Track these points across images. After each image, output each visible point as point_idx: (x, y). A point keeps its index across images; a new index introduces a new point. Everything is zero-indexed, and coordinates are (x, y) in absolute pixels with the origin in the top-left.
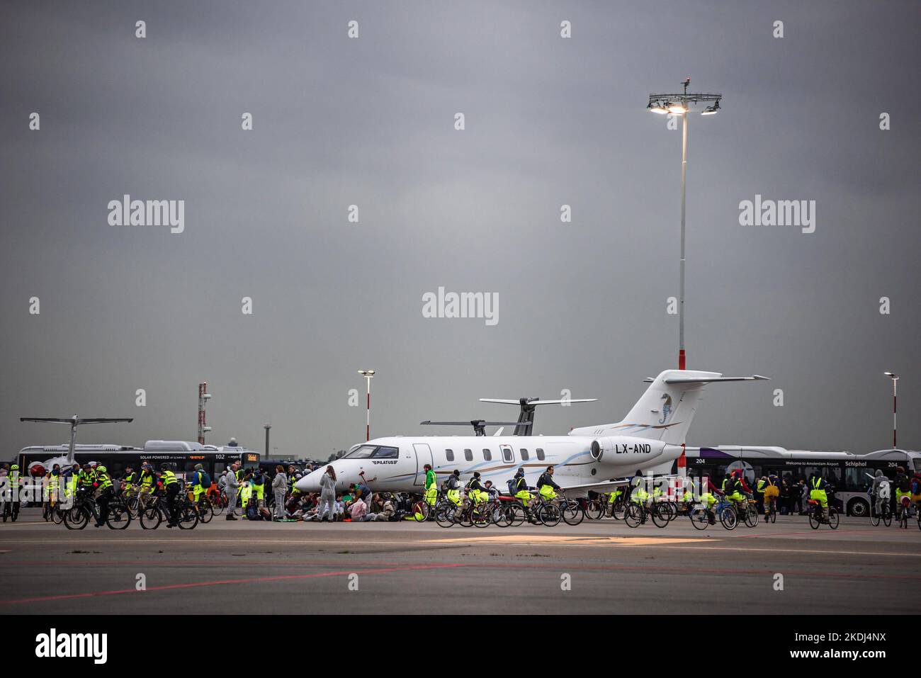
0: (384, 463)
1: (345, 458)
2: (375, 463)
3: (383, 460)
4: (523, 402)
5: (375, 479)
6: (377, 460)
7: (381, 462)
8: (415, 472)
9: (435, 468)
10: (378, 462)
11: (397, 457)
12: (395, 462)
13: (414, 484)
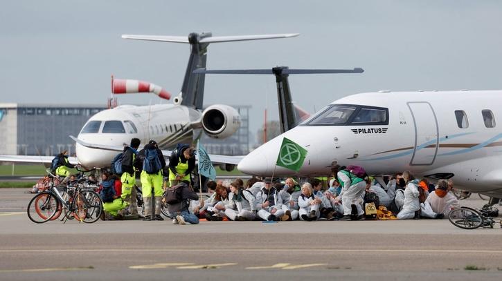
0: (369, 131)
1: (308, 125)
2: (355, 131)
3: (367, 127)
4: (193, 40)
5: (355, 156)
6: (358, 127)
7: (364, 131)
8: (414, 146)
9: (442, 139)
10: (360, 131)
11: (387, 123)
12: (385, 130)
13: (411, 164)
